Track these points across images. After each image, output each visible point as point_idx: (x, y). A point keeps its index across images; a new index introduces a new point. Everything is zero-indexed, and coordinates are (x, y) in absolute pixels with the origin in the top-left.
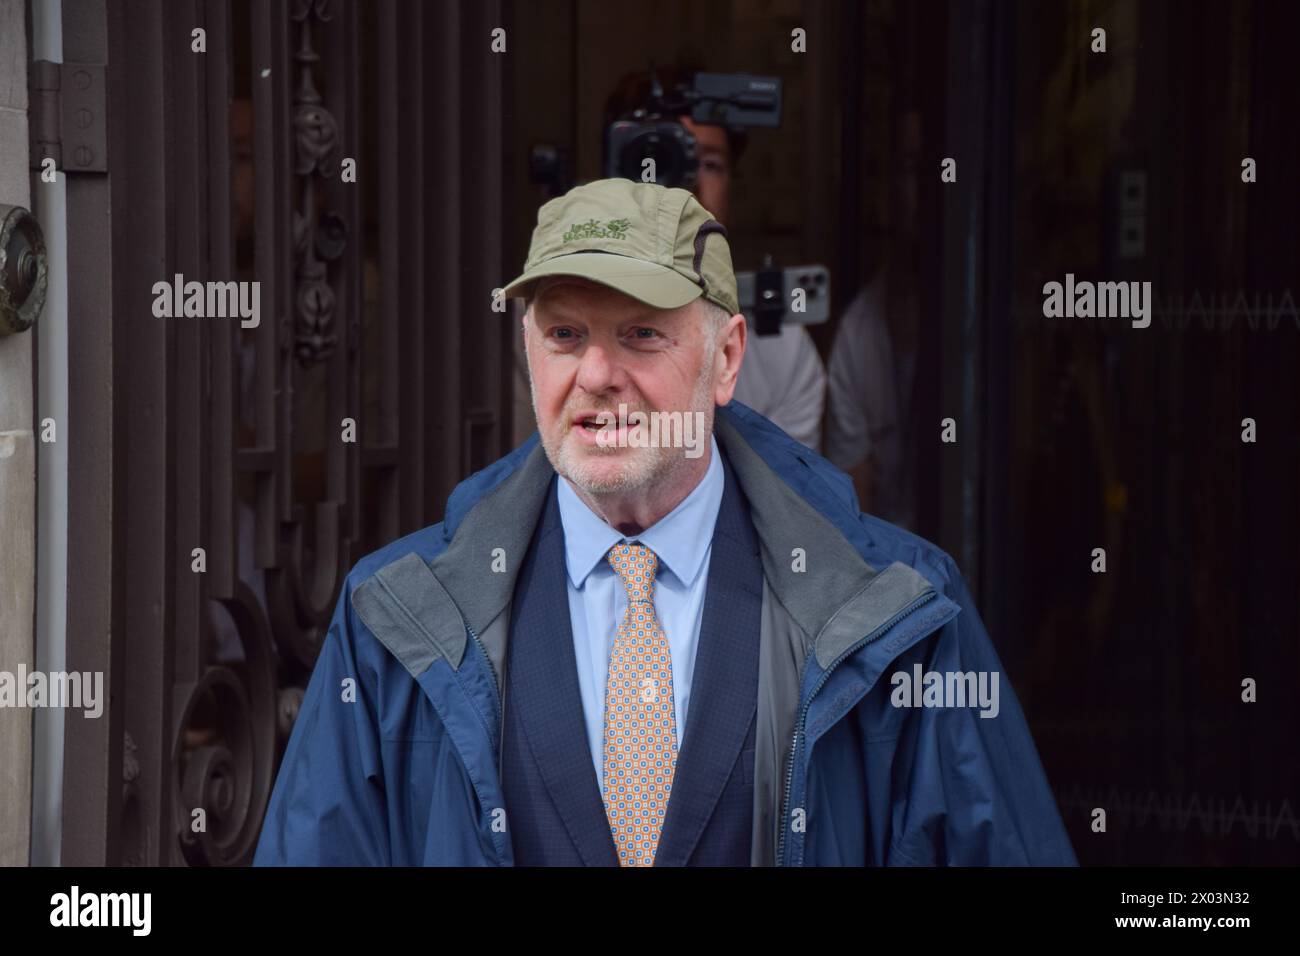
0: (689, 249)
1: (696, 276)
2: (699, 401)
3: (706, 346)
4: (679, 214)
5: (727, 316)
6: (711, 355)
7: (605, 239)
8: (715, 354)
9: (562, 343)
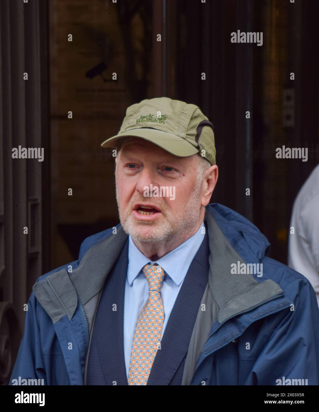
0: (194, 132)
1: (196, 144)
2: (192, 203)
3: (198, 177)
4: (191, 115)
5: (209, 165)
6: (200, 182)
7: (155, 123)
8: (202, 181)
9: (131, 170)
